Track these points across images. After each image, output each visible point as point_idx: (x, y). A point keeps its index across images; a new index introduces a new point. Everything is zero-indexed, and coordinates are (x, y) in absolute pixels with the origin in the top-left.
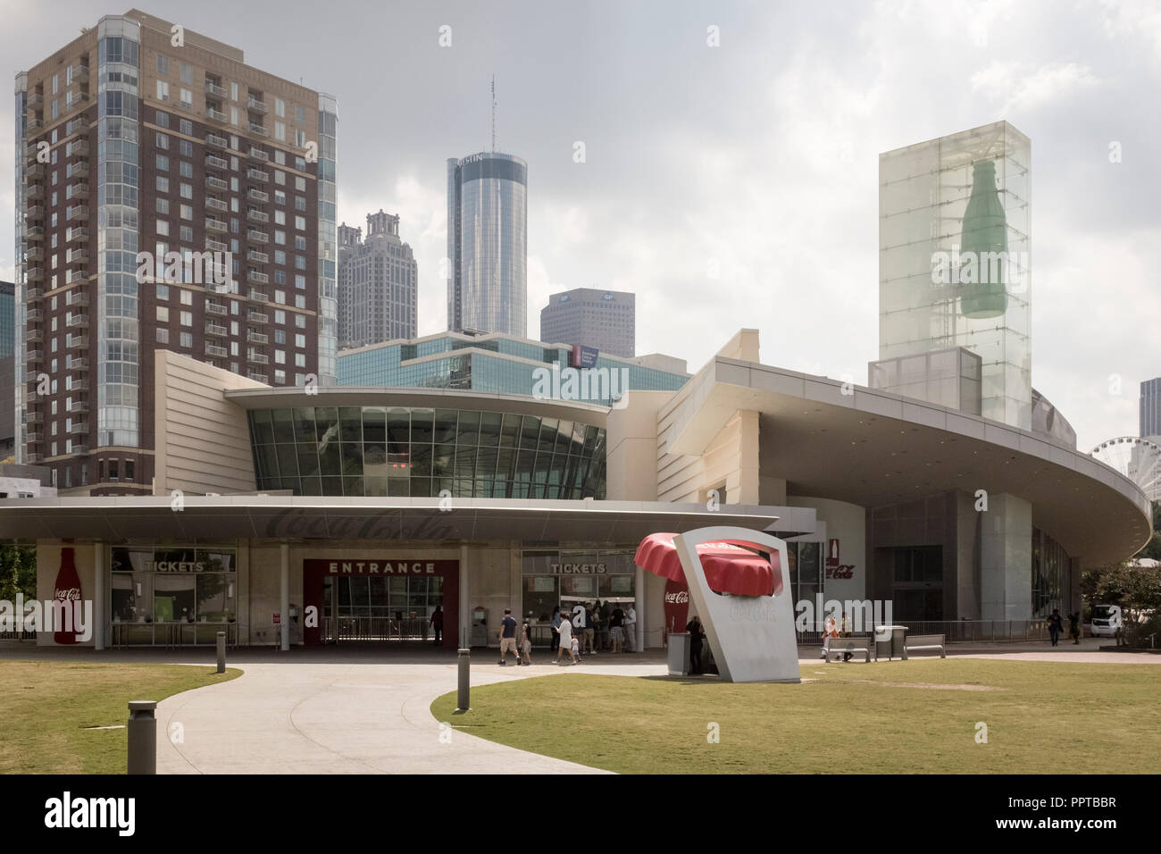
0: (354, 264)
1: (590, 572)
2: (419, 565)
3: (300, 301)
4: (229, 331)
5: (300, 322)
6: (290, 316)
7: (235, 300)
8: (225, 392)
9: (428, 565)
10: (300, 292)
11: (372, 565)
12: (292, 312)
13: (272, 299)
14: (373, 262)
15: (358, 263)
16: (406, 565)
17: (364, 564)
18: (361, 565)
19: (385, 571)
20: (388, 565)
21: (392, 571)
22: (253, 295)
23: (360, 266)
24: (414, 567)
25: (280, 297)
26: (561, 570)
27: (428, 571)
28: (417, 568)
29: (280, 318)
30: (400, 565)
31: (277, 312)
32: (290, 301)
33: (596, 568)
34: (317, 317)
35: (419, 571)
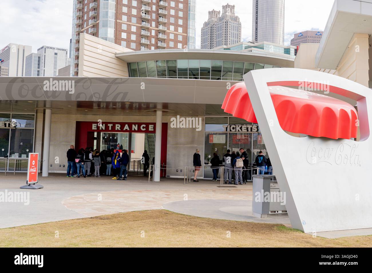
0: (217, 24)
1: (248, 131)
2: (144, 126)
3: (180, 30)
4: (150, 42)
5: (180, 38)
6: (176, 36)
7: (153, 29)
8: (116, 54)
9: (150, 126)
10: (180, 26)
11: (117, 125)
12: (177, 34)
13: (169, 29)
14: (224, 24)
15: (219, 24)
16: (137, 125)
17: (112, 125)
18: (110, 125)
19: (124, 129)
20: (127, 125)
21: (128, 129)
22: (161, 28)
23: (219, 25)
24: (141, 127)
25: (172, 28)
26: (228, 129)
27: (150, 130)
28: (143, 128)
29: (172, 37)
30: (133, 126)
31: (171, 34)
32: (176, 30)
33: (251, 128)
34: (187, 36)
35: (144, 129)
